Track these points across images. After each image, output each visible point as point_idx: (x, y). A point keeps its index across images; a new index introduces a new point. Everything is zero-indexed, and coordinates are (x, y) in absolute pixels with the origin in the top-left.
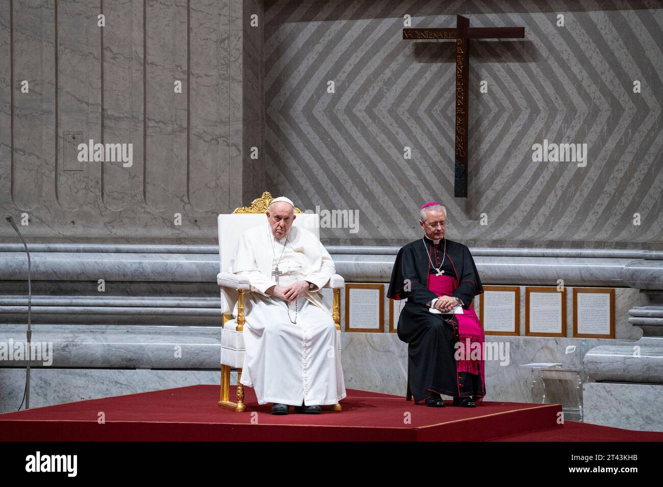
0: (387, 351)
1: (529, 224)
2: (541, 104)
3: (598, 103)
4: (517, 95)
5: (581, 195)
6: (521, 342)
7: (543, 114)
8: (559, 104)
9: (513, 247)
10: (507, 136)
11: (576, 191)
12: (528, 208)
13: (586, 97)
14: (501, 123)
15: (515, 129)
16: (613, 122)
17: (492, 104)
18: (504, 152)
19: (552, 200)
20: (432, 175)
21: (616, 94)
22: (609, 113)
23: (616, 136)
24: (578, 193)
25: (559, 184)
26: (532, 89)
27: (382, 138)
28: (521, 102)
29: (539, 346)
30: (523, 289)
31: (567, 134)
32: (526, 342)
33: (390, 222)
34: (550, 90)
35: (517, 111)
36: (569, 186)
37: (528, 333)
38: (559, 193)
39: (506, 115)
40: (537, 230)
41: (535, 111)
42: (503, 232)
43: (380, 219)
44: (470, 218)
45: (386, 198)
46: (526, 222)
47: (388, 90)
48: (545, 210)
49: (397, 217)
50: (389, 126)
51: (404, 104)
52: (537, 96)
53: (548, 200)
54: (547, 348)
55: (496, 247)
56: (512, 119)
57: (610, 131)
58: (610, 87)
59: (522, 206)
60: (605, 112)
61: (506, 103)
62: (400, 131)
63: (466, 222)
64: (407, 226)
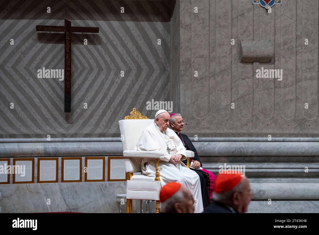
0: (38, 193)
1: (98, 125)
2: (103, 66)
3: (131, 66)
4: (92, 61)
5: (123, 111)
6: (108, 184)
7: (105, 71)
8: (112, 66)
9: (96, 137)
10: (87, 82)
11: (120, 109)
12: (98, 118)
13: (125, 63)
14: (84, 75)
15: (91, 78)
16: (138, 76)
17: (79, 65)
18: (85, 90)
19: (109, 114)
20: (48, 101)
21: (139, 62)
22: (136, 71)
23: (140, 82)
24: (122, 110)
25: (112, 105)
26: (99, 58)
27: (20, 82)
28: (94, 65)
29: (116, 186)
30: (106, 158)
31: (116, 81)
32: (110, 184)
33: (26, 126)
34: (108, 59)
35: (92, 69)
36: (117, 107)
37: (109, 180)
38: (113, 110)
39: (86, 72)
40: (103, 128)
41: (100, 69)
42: (87, 130)
43: (20, 124)
44: (69, 123)
45: (23, 113)
46: (97, 125)
47: (24, 57)
48: (106, 119)
49: (30, 123)
50: (24, 76)
51: (33, 64)
52: (101, 62)
53: (107, 114)
54: (120, 187)
55: (87, 137)
56: (89, 73)
57: (137, 79)
58: (136, 58)
59: (94, 116)
60: (134, 71)
61: (86, 65)
62: (31, 78)
63: (67, 125)
64: (35, 128)
